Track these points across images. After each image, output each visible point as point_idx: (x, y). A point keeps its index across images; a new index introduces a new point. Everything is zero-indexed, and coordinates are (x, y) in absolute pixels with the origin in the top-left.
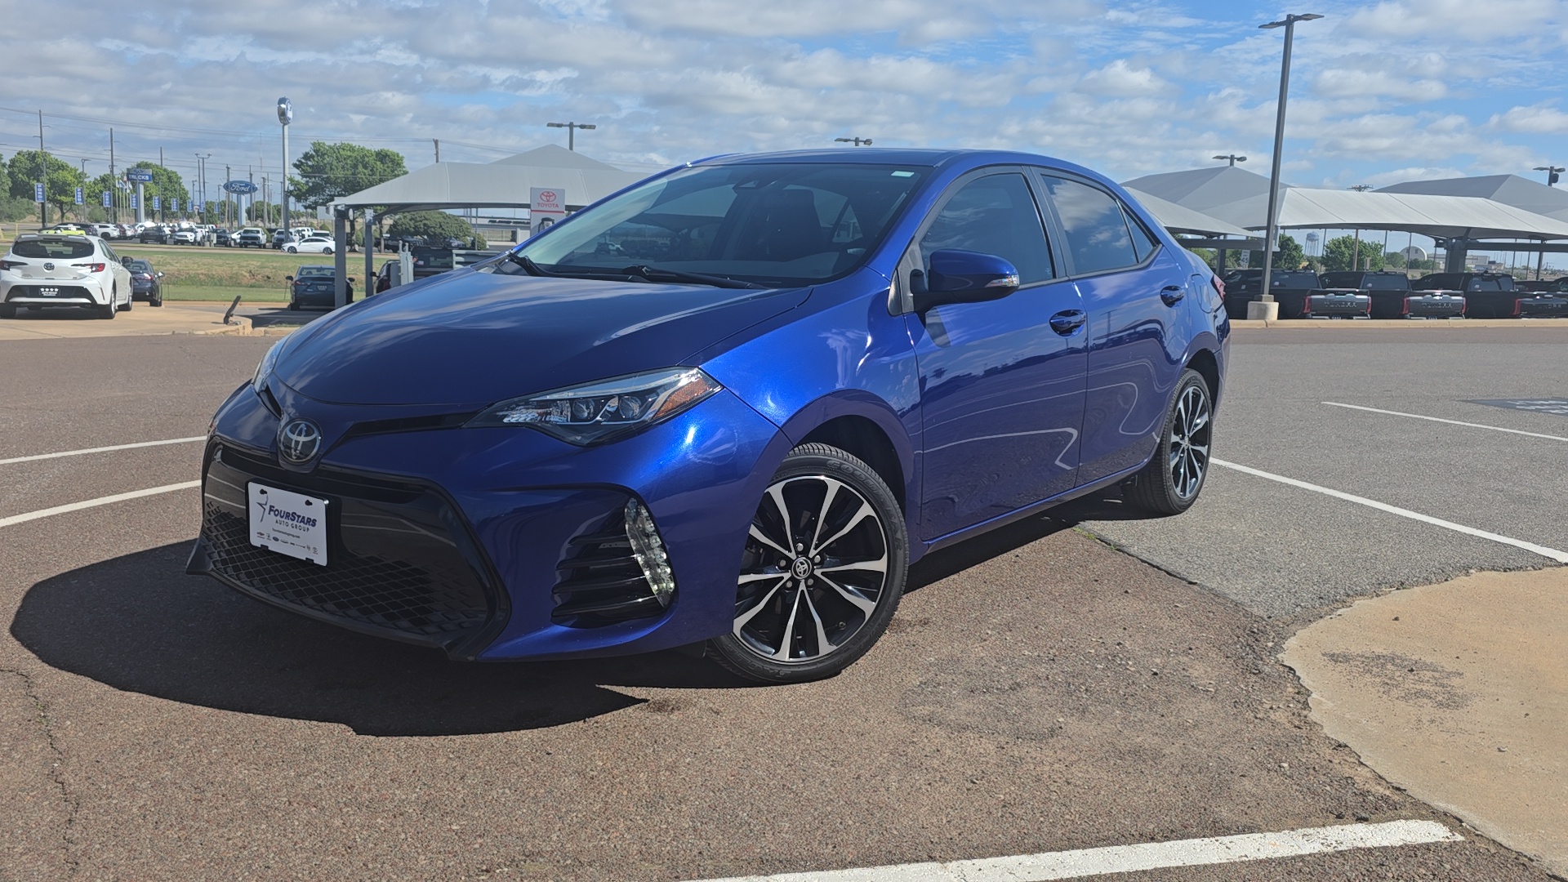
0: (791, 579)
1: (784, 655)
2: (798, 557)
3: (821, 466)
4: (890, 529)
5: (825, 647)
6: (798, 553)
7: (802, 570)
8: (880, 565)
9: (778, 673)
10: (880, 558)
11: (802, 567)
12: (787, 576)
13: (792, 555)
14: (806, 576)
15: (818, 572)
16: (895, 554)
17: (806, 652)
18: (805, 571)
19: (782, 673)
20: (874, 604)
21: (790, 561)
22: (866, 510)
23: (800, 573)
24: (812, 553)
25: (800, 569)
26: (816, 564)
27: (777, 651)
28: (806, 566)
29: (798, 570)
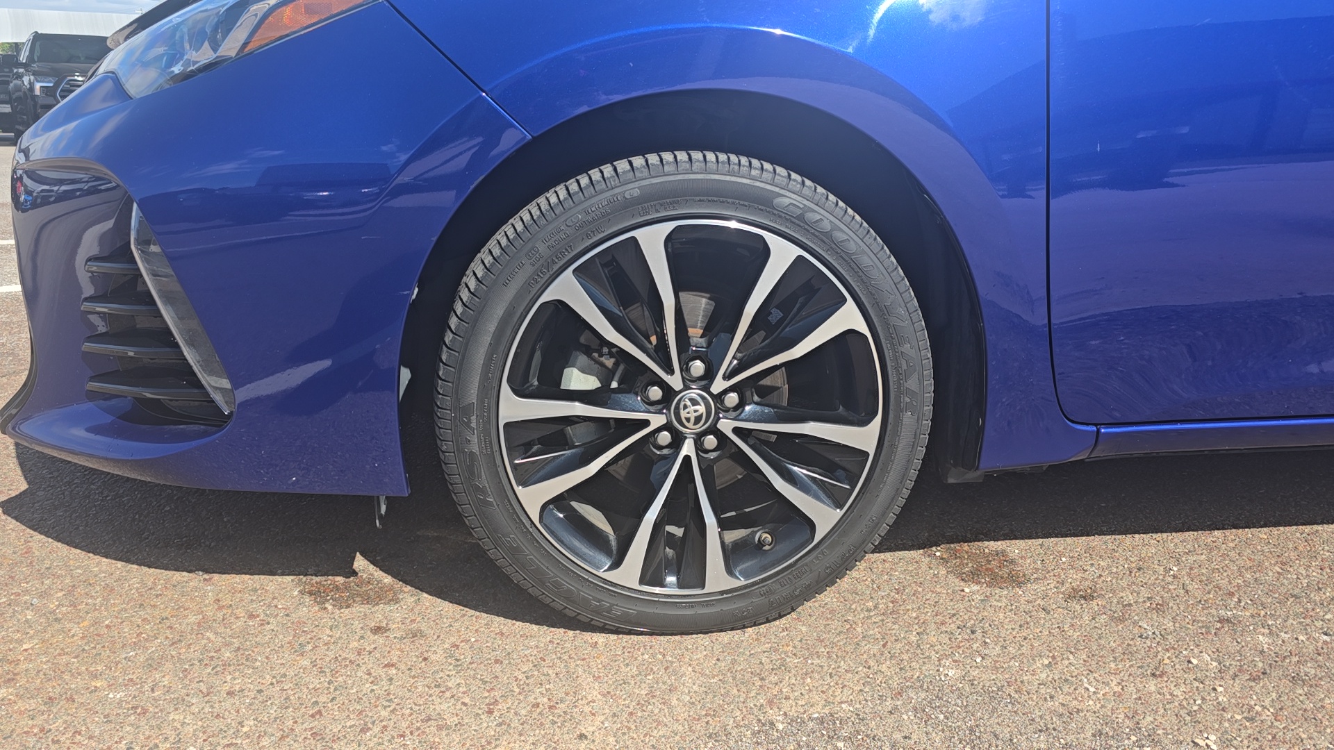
0: (667, 427)
1: (629, 573)
2: (687, 388)
3: (758, 202)
4: (897, 368)
5: (717, 577)
6: (688, 381)
7: (692, 416)
8: (864, 437)
9: (609, 610)
10: (864, 422)
11: (693, 406)
12: (657, 420)
13: (675, 381)
14: (699, 428)
15: (726, 426)
16: (898, 420)
17: (678, 579)
18: (698, 419)
19: (617, 612)
20: (839, 513)
21: (669, 393)
22: (848, 318)
23: (688, 420)
24: (719, 385)
25: (689, 412)
26: (727, 410)
27: (617, 564)
28: (701, 409)
29: (683, 414)
